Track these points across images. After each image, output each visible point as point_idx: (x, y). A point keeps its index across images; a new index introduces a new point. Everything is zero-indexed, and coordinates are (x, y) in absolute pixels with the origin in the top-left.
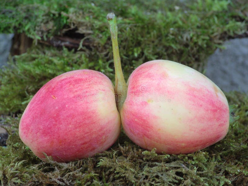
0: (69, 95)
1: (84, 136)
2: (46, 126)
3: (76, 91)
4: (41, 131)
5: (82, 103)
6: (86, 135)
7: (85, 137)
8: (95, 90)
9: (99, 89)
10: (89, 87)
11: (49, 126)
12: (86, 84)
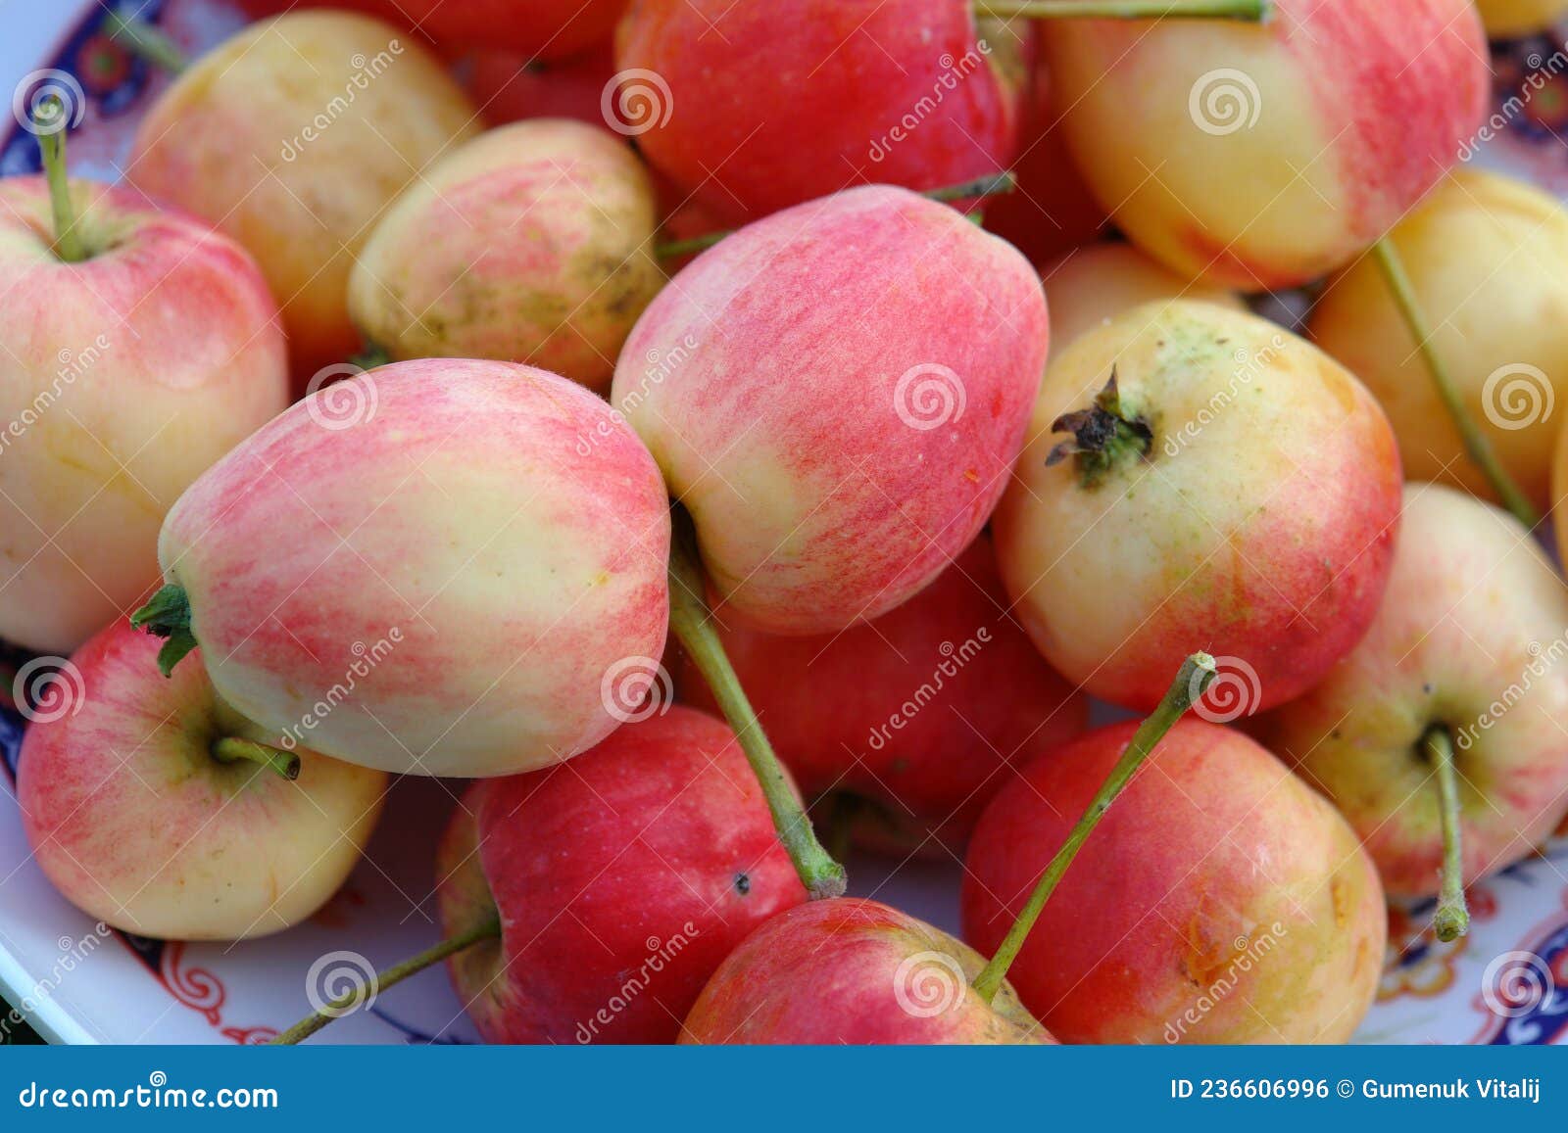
0: (921, 506)
1: (814, 351)
2: (970, 348)
3: (894, 531)
4: (981, 319)
5: (863, 489)
6: (807, 357)
7: (808, 348)
8: (816, 561)
9: (799, 568)
10: (845, 565)
11: (960, 351)
12: (857, 574)
